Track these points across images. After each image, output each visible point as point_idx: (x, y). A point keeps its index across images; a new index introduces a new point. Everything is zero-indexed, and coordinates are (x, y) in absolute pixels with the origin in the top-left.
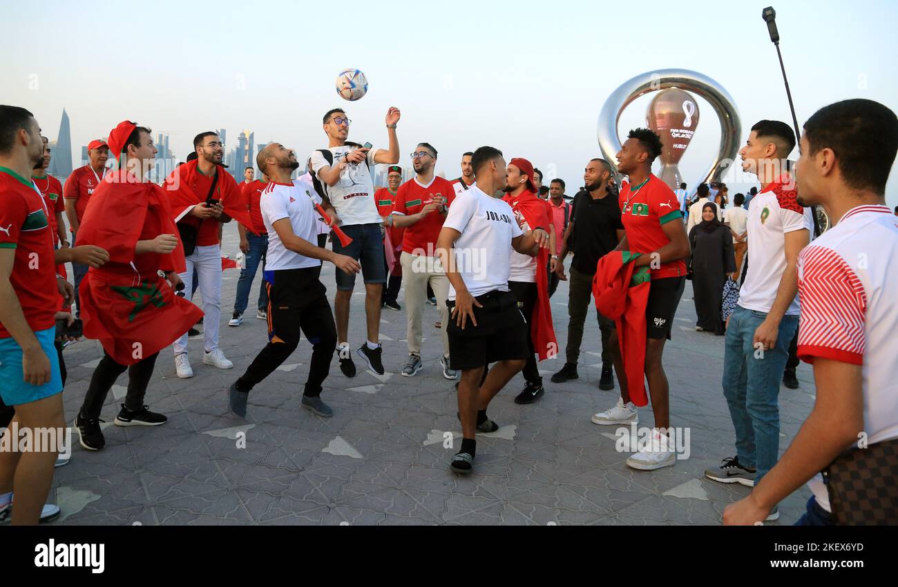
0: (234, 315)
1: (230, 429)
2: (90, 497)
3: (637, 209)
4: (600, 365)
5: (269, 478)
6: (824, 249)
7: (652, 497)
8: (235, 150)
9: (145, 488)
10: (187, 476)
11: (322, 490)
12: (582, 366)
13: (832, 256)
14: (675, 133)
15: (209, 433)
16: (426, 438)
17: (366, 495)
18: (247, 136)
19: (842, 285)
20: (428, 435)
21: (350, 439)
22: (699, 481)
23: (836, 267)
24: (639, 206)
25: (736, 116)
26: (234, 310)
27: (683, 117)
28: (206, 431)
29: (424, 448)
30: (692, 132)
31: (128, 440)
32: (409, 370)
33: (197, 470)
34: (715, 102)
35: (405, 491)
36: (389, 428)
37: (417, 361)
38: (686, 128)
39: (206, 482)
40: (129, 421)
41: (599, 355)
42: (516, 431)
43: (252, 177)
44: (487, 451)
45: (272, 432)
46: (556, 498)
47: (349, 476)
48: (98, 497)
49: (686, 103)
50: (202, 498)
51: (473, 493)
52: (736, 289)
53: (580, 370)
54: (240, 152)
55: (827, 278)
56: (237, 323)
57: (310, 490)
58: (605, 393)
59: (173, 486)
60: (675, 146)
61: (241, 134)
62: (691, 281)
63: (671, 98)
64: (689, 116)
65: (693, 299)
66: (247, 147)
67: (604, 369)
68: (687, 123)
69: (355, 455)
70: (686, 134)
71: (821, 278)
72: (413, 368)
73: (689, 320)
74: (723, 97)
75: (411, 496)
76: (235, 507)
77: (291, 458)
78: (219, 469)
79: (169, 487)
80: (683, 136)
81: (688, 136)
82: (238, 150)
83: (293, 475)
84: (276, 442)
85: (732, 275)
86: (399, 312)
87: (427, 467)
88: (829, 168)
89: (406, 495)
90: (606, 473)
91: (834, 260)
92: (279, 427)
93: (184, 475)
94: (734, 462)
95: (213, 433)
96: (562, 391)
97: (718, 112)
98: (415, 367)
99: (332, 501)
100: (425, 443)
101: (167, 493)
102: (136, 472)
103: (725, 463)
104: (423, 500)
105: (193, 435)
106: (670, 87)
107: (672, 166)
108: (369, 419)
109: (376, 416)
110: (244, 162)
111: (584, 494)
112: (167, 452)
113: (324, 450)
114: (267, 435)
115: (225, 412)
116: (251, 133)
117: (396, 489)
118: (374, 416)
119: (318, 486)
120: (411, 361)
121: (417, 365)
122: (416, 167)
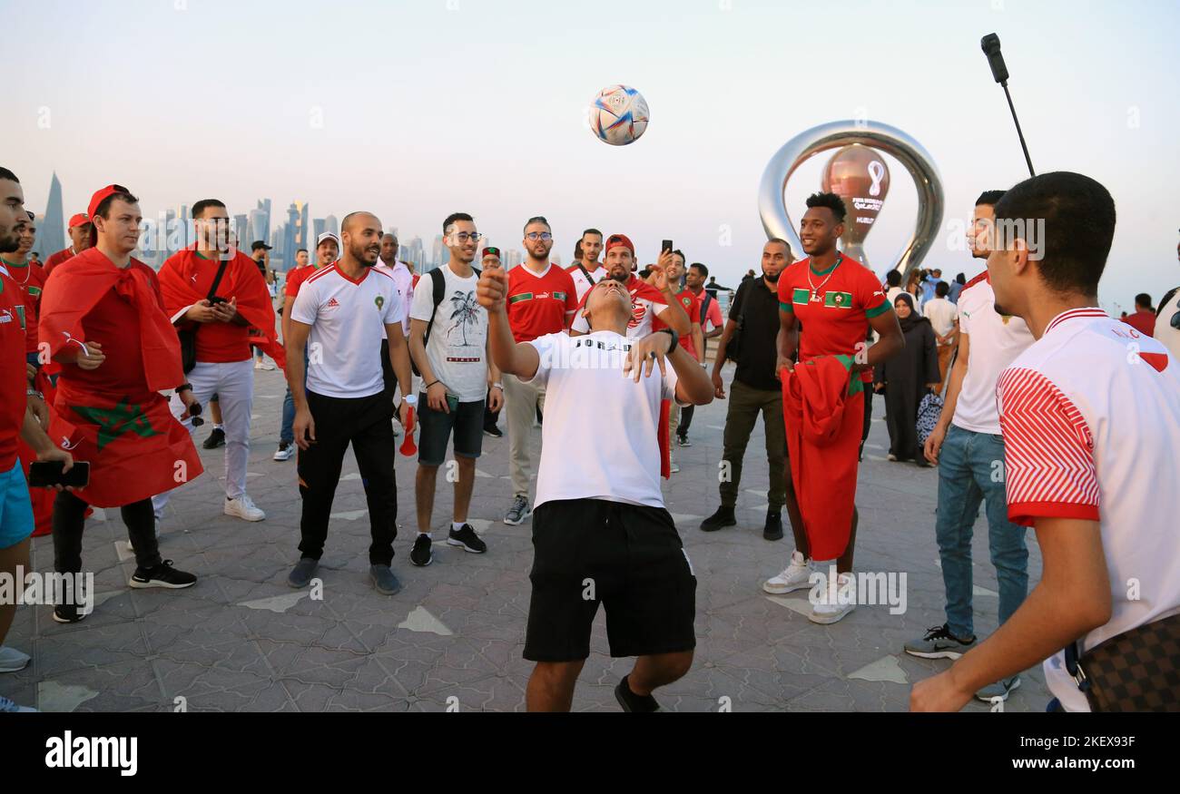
0: (281, 446)
1: (275, 598)
2: (83, 695)
3: (834, 300)
4: (766, 507)
5: (328, 663)
6: (1026, 371)
7: (833, 681)
8: (283, 226)
9: (159, 679)
10: (217, 663)
11: (399, 680)
12: (742, 508)
13: (1036, 380)
14: (859, 203)
15: (245, 604)
17: (457, 684)
18: (299, 209)
19: (1055, 416)
21: (435, 611)
22: (897, 658)
23: (1045, 392)
24: (837, 295)
25: (937, 181)
26: (280, 439)
27: (869, 182)
28: (244, 600)
30: (881, 202)
31: (138, 615)
32: (514, 516)
33: (230, 655)
34: (910, 162)
35: (508, 678)
36: (487, 594)
37: (524, 505)
38: (873, 197)
39: (242, 671)
40: (147, 581)
41: (764, 494)
43: (306, 262)
45: (331, 602)
46: (709, 685)
47: (434, 660)
48: (95, 694)
49: (873, 164)
50: (237, 693)
51: (599, 680)
52: (937, 405)
53: (738, 514)
54: (289, 230)
56: (285, 456)
57: (383, 679)
58: (771, 544)
59: (198, 677)
60: (859, 220)
61: (291, 206)
62: (883, 396)
63: (853, 159)
64: (876, 180)
65: (884, 418)
66: (299, 223)
67: (770, 512)
68: (875, 190)
69: (443, 630)
70: (874, 205)
71: (1027, 411)
72: (518, 513)
73: (878, 447)
74: (921, 157)
75: (517, 685)
76: (281, 704)
77: (357, 636)
78: (261, 653)
79: (193, 679)
80: (869, 207)
81: (875, 208)
82: (287, 226)
83: (360, 660)
84: (335, 613)
85: (934, 387)
86: (500, 440)
88: (1023, 265)
89: (510, 683)
90: (774, 651)
91: (1040, 384)
92: (341, 596)
93: (213, 662)
94: (943, 632)
95: (251, 605)
96: (715, 542)
97: (914, 176)
98: (522, 512)
99: (411, 694)
101: (190, 687)
102: (147, 659)
103: (931, 633)
105: (225, 607)
106: (851, 144)
107: (854, 246)
108: (461, 583)
109: (471, 578)
110: (295, 243)
111: (745, 678)
112: (190, 631)
113: (401, 626)
114: (324, 606)
115: (269, 575)
116: (304, 204)
117: (497, 676)
118: (468, 578)
119: (393, 673)
120: (517, 505)
121: (525, 509)
122: (537, 253)
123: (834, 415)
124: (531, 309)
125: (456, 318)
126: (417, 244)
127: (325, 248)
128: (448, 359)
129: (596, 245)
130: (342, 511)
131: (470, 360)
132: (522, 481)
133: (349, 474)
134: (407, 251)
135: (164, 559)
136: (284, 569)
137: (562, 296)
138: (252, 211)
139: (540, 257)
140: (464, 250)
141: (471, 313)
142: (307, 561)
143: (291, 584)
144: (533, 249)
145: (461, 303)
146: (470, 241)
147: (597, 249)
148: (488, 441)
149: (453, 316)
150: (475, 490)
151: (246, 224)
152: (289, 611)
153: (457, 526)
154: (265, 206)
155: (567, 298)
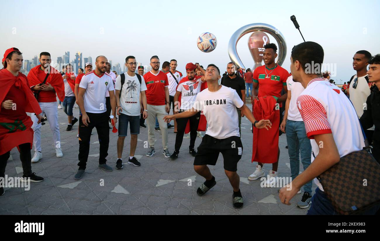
1: (70, 184)
3: (274, 78)
5: (88, 205)
6: (306, 95)
7: (254, 204)
9: (30, 213)
10: (50, 207)
11: (111, 209)
14: (260, 50)
16: (157, 183)
17: (131, 210)
18: (79, 55)
20: (158, 182)
21: (124, 186)
22: (273, 195)
23: (312, 100)
24: (275, 76)
25: (284, 42)
27: (263, 43)
28: (60, 185)
29: (156, 188)
31: (23, 192)
32: (149, 154)
33: (55, 204)
34: (276, 36)
35: (148, 207)
36: (141, 180)
37: (153, 150)
39: (59, 209)
42: (196, 178)
44: (184, 188)
45: (89, 184)
46: (213, 207)
47: (123, 203)
49: (264, 37)
51: (178, 207)
54: (76, 61)
55: (310, 105)
57: (106, 210)
59: (43, 212)
60: (260, 55)
61: (76, 54)
63: (258, 35)
64: (265, 42)
66: (79, 59)
69: (126, 192)
71: (308, 106)
72: (151, 153)
74: (279, 34)
75: (151, 210)
77: (97, 195)
78: (65, 203)
82: (75, 60)
83: (98, 203)
84: (91, 188)
87: (158, 196)
88: (298, 68)
89: (148, 209)
92: (92, 182)
93: (49, 206)
95: (62, 187)
97: (277, 41)
99: (116, 214)
100: (157, 186)
102: (26, 206)
104: (156, 211)
105: (53, 188)
106: (257, 31)
107: (259, 63)
108: (132, 177)
109: (135, 175)
110: (78, 66)
111: (225, 204)
112: (41, 196)
113: (112, 191)
114: (87, 186)
115: (68, 176)
116: (81, 53)
117: (144, 207)
118: (134, 175)
119: (110, 207)
120: (150, 150)
121: (153, 151)
122: (155, 68)
123: (271, 115)
124: (153, 86)
125: (128, 89)
126: (118, 65)
127: (88, 68)
128: (126, 102)
129: (175, 65)
130: (93, 154)
131: (133, 103)
132: (152, 142)
133: (95, 141)
134: (115, 68)
135: (33, 172)
136: (73, 174)
137: (164, 82)
138: (63, 56)
139: (156, 69)
140: (132, 68)
141: (134, 87)
142: (81, 171)
143: (75, 179)
144: (154, 67)
145: (130, 84)
146: (134, 65)
147: (175, 66)
148: (142, 129)
149: (127, 88)
150: (138, 145)
151: (62, 60)
152: (75, 188)
153: (131, 158)
154: (68, 54)
155: (165, 82)
